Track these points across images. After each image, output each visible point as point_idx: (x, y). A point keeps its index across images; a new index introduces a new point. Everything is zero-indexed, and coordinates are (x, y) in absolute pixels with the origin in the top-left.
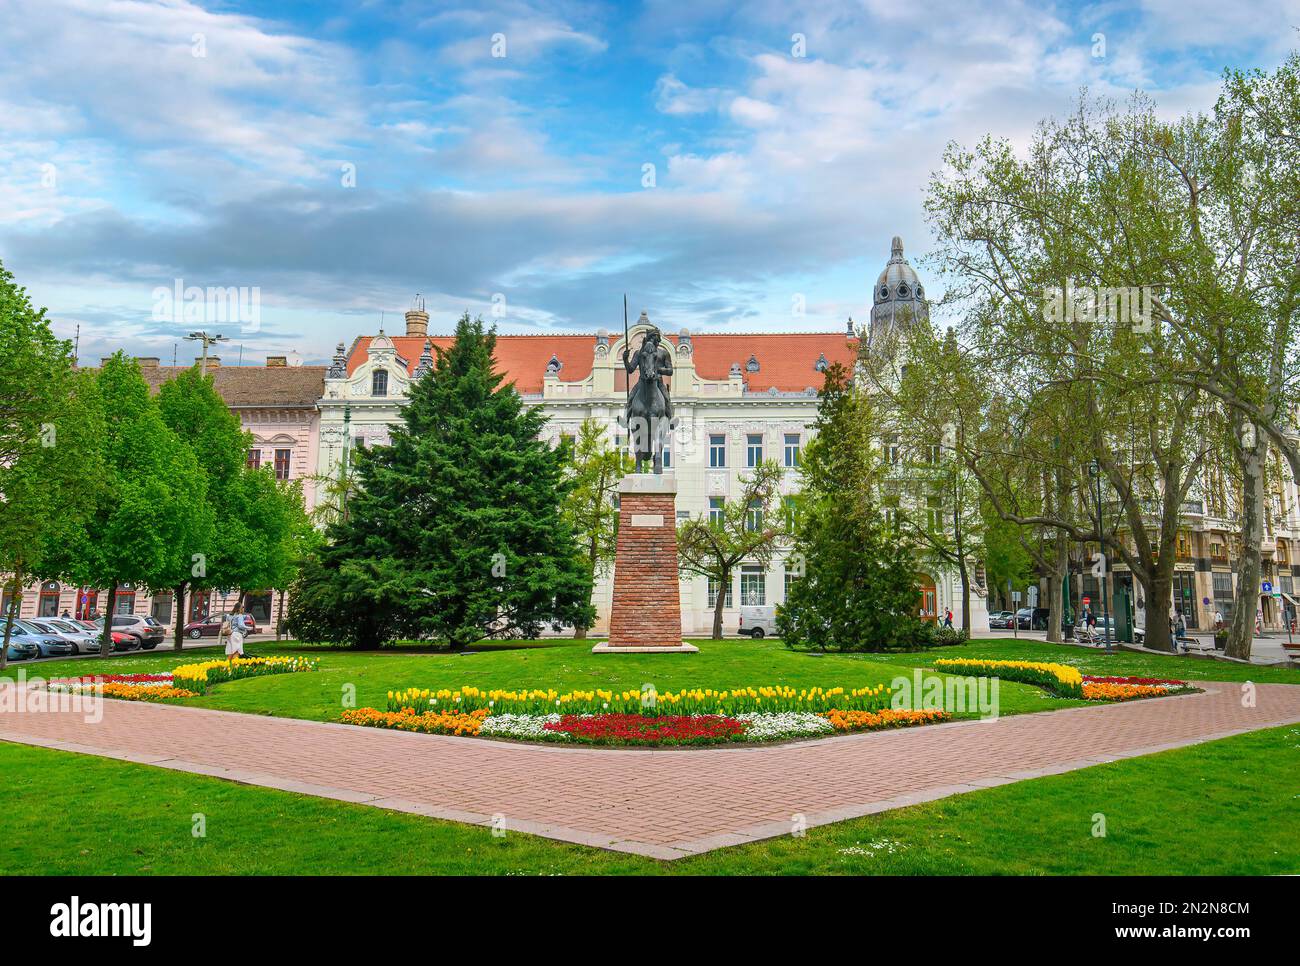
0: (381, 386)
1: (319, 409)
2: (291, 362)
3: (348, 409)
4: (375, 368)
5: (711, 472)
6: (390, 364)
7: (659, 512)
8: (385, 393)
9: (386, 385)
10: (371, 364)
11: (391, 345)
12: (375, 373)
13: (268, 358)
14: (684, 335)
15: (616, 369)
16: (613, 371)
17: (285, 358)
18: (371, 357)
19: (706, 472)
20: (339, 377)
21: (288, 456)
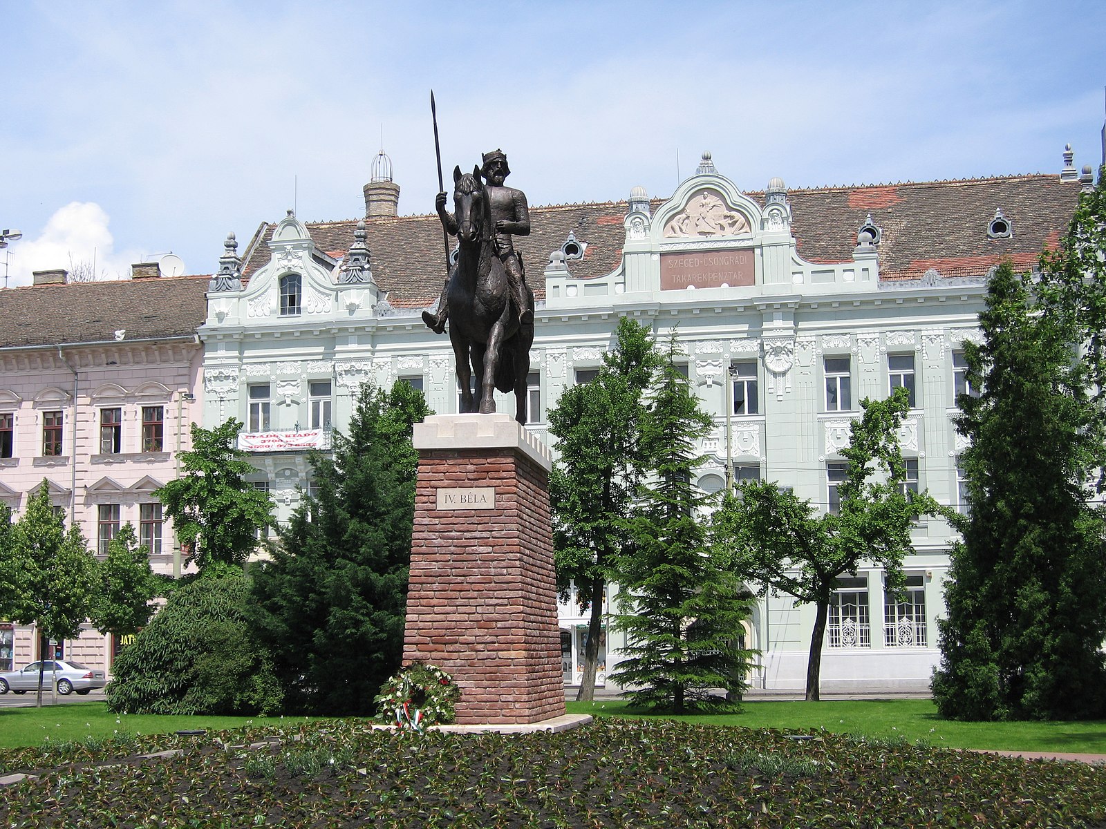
0: (292, 300)
1: (202, 342)
2: (167, 272)
3: (244, 339)
4: (283, 271)
5: (829, 420)
6: (303, 264)
7: (487, 481)
8: (299, 311)
9: (300, 297)
10: (277, 266)
11: (305, 234)
12: (283, 280)
13: (134, 266)
14: (774, 189)
15: (663, 254)
16: (657, 257)
17: (157, 265)
18: (275, 256)
19: (820, 421)
20: (228, 289)
21: (161, 416)
